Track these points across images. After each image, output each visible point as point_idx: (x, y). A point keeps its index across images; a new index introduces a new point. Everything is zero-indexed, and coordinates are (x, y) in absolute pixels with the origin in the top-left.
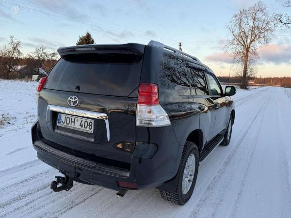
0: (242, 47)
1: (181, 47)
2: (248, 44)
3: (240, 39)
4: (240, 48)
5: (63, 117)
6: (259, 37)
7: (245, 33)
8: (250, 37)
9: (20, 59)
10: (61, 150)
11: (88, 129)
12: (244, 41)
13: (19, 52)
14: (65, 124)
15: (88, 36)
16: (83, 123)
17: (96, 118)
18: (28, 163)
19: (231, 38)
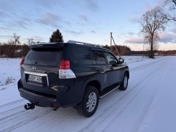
0: (149, 33)
1: (112, 35)
2: (153, 31)
3: (148, 29)
4: (148, 34)
5: (30, 76)
6: (159, 27)
7: (150, 25)
8: (153, 27)
9: (20, 46)
10: (31, 92)
11: (40, 81)
12: (150, 30)
13: (19, 42)
14: (31, 79)
15: (58, 31)
16: (38, 78)
17: (43, 76)
18: (18, 101)
19: (142, 28)
